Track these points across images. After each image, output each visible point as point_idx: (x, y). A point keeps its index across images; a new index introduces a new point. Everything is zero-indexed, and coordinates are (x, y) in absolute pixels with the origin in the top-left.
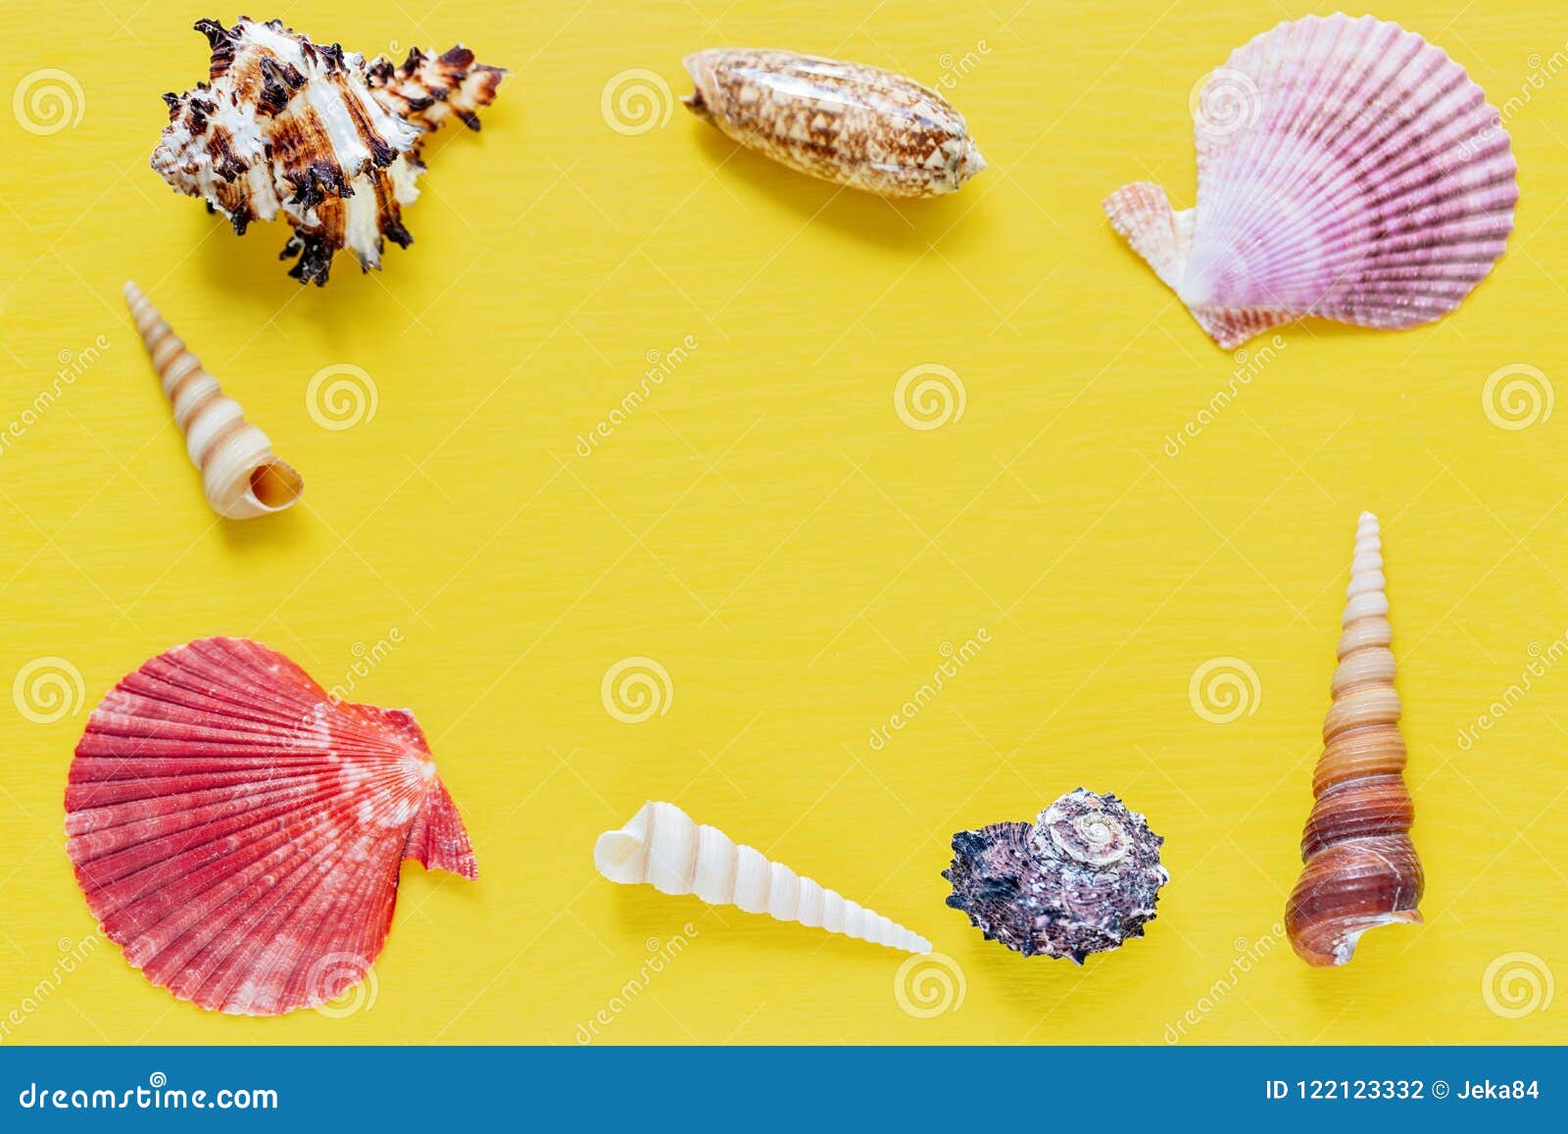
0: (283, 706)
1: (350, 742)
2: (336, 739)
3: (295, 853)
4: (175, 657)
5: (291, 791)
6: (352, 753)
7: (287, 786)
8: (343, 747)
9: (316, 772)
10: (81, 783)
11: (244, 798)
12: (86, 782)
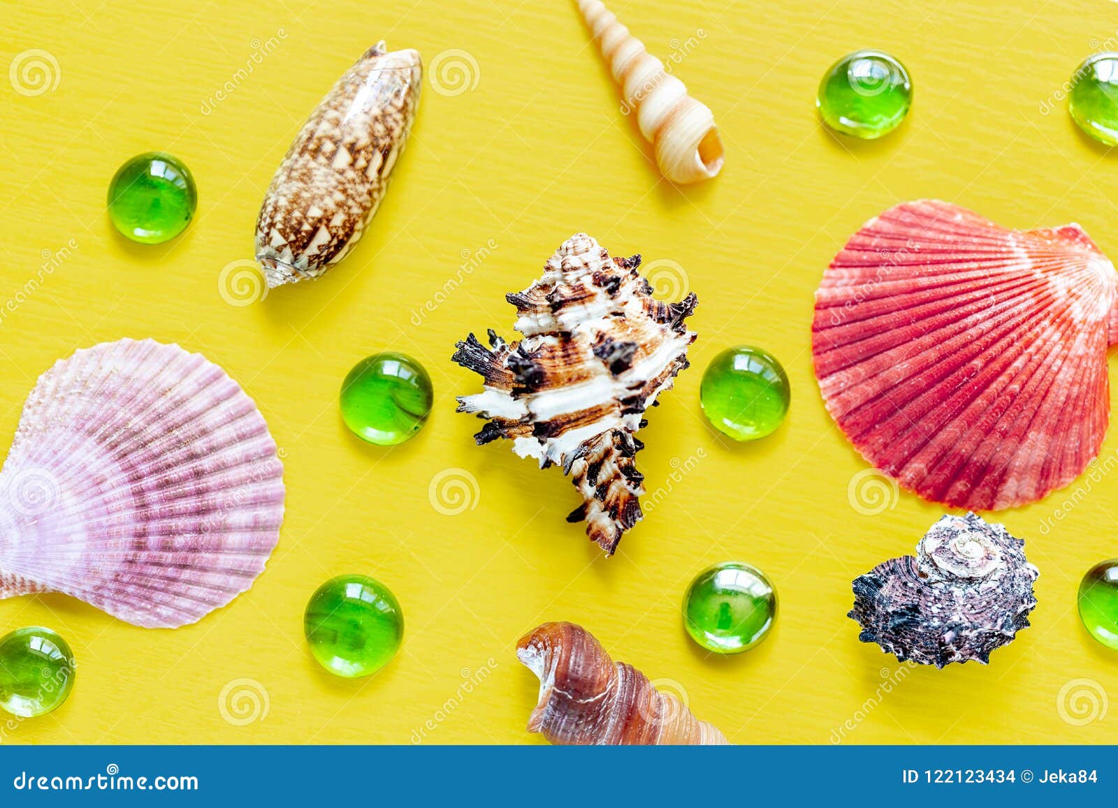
0: (980, 244)
1: (1047, 259)
2: (1035, 260)
3: (1030, 360)
4: (873, 229)
5: (1015, 310)
6: (1051, 267)
7: (1010, 307)
8: (1044, 264)
9: (1030, 290)
10: (825, 352)
11: (977, 327)
12: (830, 350)
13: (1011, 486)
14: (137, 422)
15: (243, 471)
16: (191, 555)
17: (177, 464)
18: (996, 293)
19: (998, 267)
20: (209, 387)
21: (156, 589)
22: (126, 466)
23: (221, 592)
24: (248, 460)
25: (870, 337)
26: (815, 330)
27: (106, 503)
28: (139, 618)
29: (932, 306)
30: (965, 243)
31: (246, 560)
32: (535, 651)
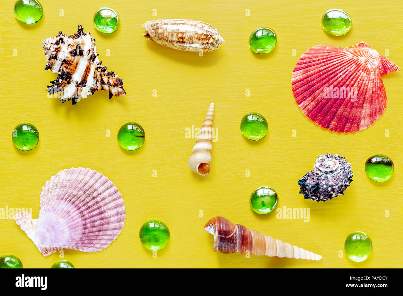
0: (336, 54)
1: (356, 53)
2: (353, 54)
3: (359, 83)
4: (303, 57)
5: (351, 70)
6: (359, 55)
7: (349, 69)
8: (356, 55)
9: (353, 63)
10: (298, 96)
11: (341, 77)
12: (300, 95)
13: (362, 122)
14: (75, 192)
15: (110, 198)
16: (101, 227)
17: (90, 201)
18: (344, 66)
19: (343, 58)
20: (93, 177)
21: (93, 240)
22: (75, 206)
23: (113, 236)
24: (111, 195)
25: (310, 88)
26: (294, 90)
27: (72, 218)
28: (91, 250)
29: (326, 75)
30: (331, 54)
31: (118, 224)
32: (210, 227)
